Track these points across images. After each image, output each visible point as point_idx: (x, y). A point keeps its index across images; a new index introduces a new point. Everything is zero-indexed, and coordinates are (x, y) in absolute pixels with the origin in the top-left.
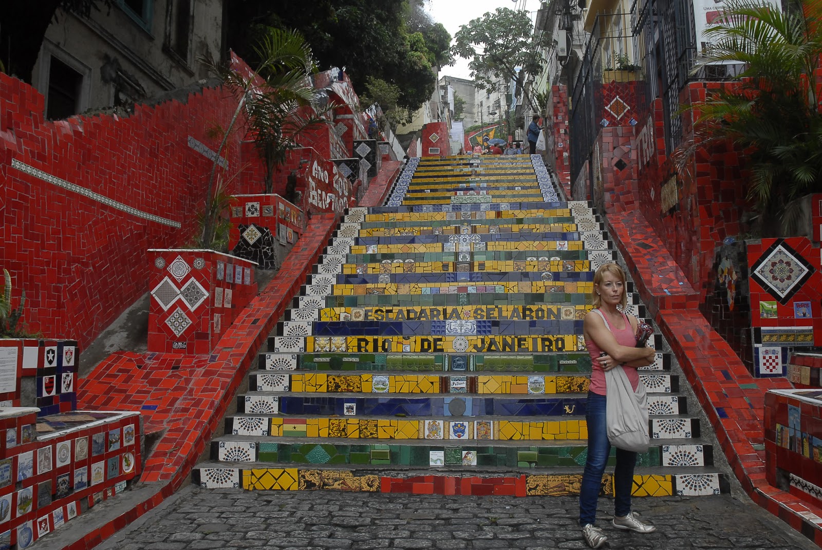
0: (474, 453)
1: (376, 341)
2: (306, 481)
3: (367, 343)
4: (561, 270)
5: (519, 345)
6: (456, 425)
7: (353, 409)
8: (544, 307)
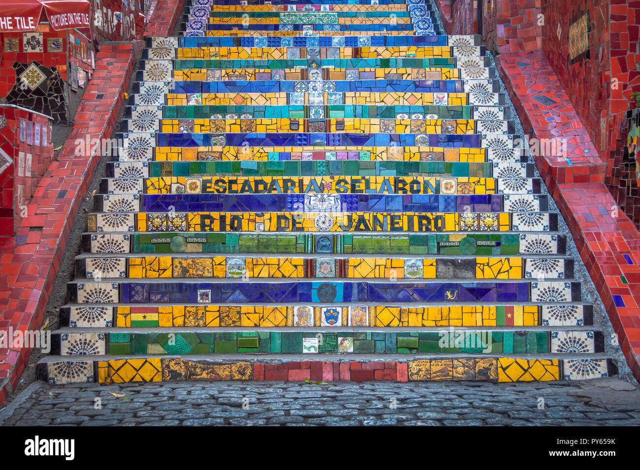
0: (350, 339)
1: (223, 219)
2: (171, 372)
3: (212, 220)
4: (439, 132)
5: (392, 223)
6: (328, 311)
7: (207, 296)
8: (420, 179)
